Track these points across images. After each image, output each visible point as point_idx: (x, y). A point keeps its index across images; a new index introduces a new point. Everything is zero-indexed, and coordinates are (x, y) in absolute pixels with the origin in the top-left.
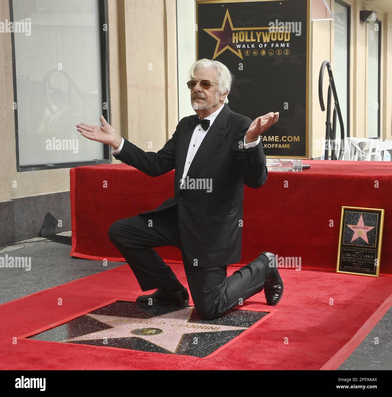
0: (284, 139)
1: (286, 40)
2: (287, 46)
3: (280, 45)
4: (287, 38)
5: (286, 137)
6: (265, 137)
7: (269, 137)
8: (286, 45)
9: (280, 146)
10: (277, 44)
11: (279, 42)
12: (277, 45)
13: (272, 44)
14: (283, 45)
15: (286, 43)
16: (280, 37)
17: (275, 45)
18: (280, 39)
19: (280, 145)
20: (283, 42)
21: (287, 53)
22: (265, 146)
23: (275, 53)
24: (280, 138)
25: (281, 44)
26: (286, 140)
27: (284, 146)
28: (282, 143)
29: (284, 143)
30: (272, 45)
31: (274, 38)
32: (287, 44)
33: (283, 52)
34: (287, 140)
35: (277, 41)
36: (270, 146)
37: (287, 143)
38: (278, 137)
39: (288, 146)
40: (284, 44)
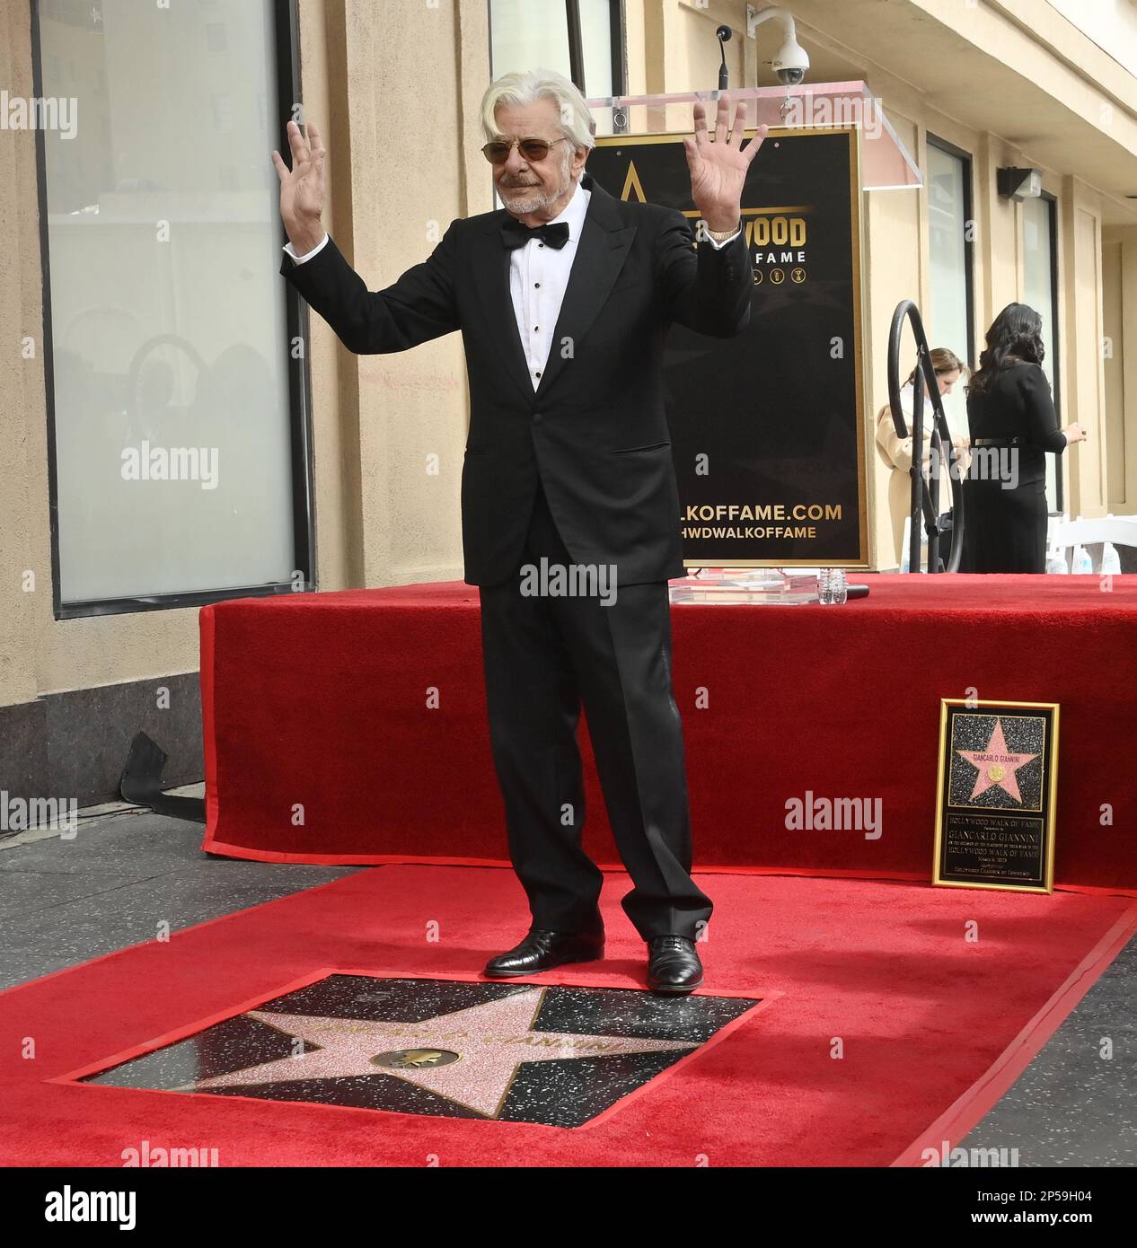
0: (800, 512)
1: (794, 243)
2: (799, 260)
3: (778, 257)
4: (798, 238)
5: (804, 508)
6: (746, 508)
7: (758, 508)
8: (795, 257)
9: (788, 533)
10: (771, 255)
11: (778, 250)
12: (771, 258)
13: (758, 255)
14: (786, 257)
15: (795, 250)
16: (780, 237)
17: (765, 257)
18: (778, 242)
19: (788, 529)
20: (787, 248)
21: (799, 278)
22: (748, 533)
23: (766, 280)
24: (788, 511)
25: (783, 254)
26: (804, 517)
27: (800, 533)
28: (794, 524)
29: (800, 524)
30: (758, 257)
31: (762, 237)
32: (799, 253)
33: (788, 277)
34: (808, 517)
35: (771, 247)
36: (760, 533)
37: (807, 523)
38: (783, 507)
39: (810, 533)
40: (790, 254)
